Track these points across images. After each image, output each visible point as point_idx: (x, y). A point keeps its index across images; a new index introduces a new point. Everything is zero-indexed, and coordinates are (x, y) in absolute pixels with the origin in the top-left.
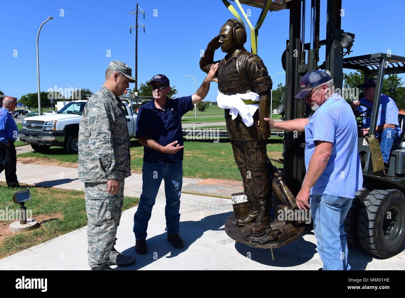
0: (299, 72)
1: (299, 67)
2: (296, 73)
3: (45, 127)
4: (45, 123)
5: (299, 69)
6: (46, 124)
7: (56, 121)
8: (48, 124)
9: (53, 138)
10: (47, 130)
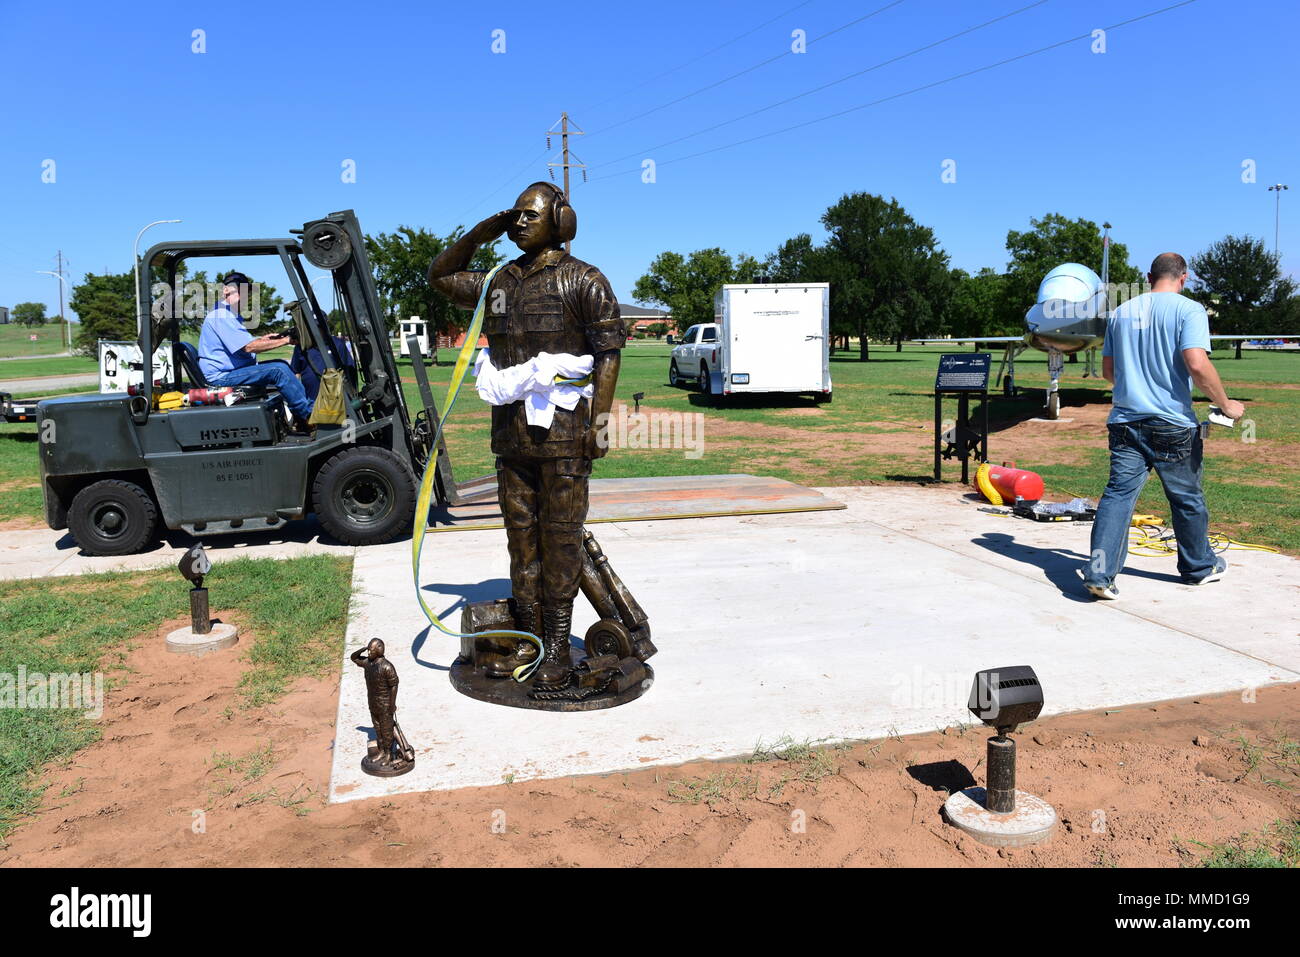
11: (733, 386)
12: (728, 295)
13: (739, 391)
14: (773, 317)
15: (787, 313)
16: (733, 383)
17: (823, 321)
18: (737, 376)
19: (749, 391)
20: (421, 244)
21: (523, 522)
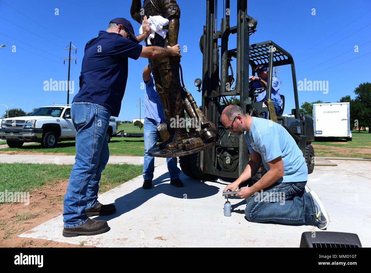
0: (213, 39)
1: (213, 35)
2: (211, 40)
3: (26, 125)
4: (25, 122)
5: (213, 36)
6: (27, 123)
7: (36, 120)
8: (28, 122)
9: (33, 135)
10: (28, 127)
11: (316, 135)
12: (315, 107)
13: (318, 136)
14: (330, 113)
15: (335, 112)
16: (316, 134)
17: (348, 114)
18: (318, 132)
19: (322, 136)
20: (236, 101)
21: (161, 92)
